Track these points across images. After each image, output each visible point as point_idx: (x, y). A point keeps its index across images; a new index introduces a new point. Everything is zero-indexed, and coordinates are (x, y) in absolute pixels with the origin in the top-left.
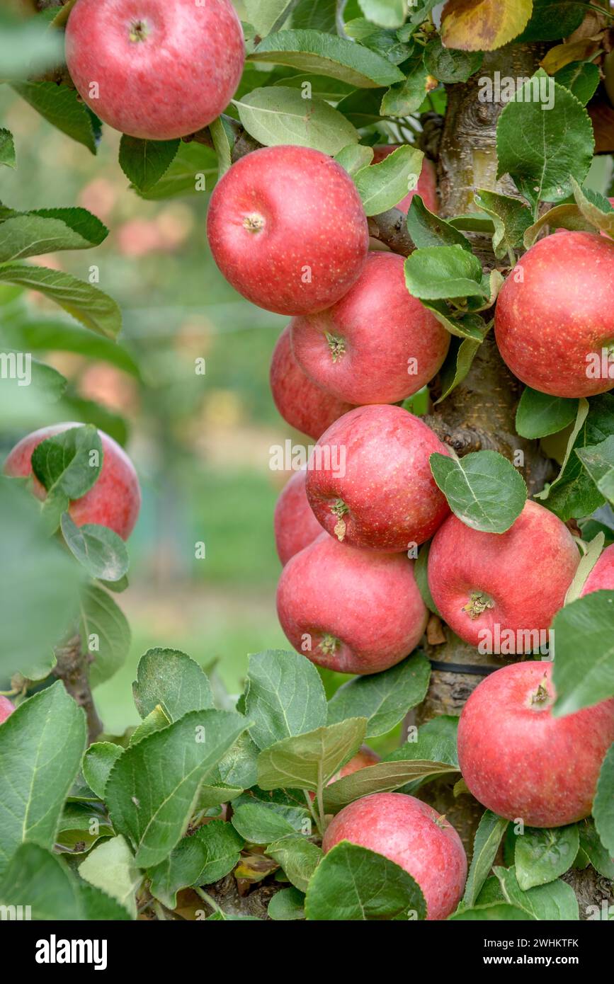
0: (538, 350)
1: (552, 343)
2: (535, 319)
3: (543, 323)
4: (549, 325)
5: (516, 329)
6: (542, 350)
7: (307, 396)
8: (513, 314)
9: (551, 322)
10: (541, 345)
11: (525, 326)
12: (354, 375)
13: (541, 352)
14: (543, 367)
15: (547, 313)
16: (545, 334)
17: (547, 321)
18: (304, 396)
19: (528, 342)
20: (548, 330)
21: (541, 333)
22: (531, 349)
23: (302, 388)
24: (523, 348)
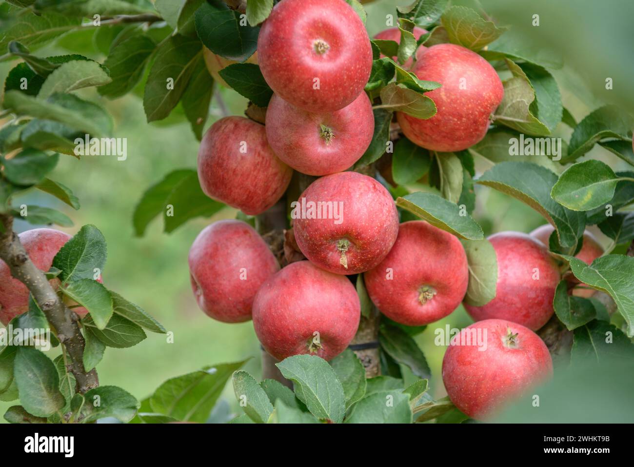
0: (461, 120)
1: (472, 114)
2: (461, 100)
3: (467, 102)
4: (470, 103)
5: (444, 108)
6: (464, 119)
7: (256, 177)
8: (441, 98)
9: (472, 100)
10: (464, 116)
11: (453, 105)
12: (345, 152)
13: (463, 121)
14: (461, 131)
15: (469, 95)
16: (468, 109)
17: (469, 100)
18: (253, 178)
19: (454, 116)
20: (470, 106)
21: (465, 108)
22: (456, 120)
23: (252, 172)
24: (451, 120)
